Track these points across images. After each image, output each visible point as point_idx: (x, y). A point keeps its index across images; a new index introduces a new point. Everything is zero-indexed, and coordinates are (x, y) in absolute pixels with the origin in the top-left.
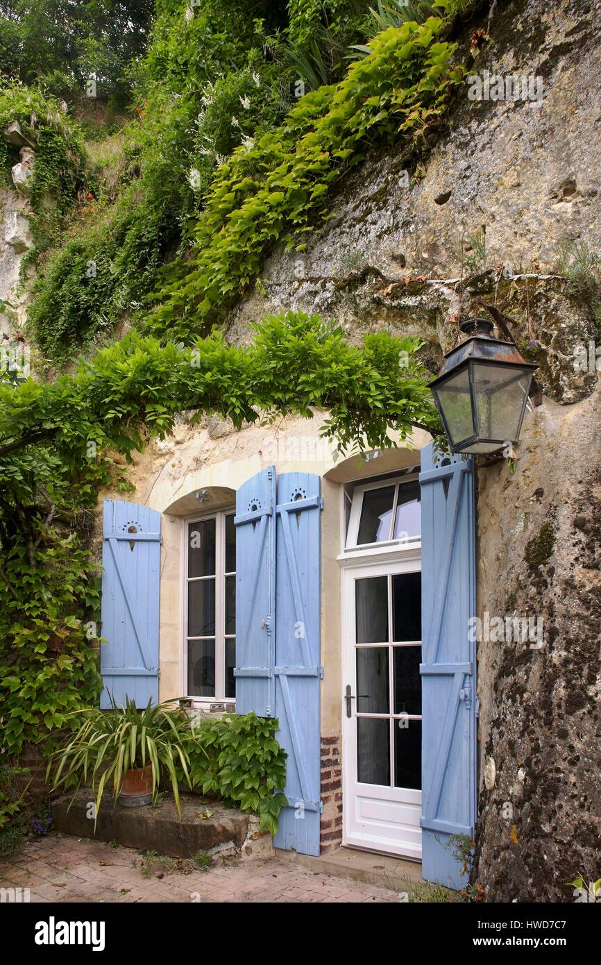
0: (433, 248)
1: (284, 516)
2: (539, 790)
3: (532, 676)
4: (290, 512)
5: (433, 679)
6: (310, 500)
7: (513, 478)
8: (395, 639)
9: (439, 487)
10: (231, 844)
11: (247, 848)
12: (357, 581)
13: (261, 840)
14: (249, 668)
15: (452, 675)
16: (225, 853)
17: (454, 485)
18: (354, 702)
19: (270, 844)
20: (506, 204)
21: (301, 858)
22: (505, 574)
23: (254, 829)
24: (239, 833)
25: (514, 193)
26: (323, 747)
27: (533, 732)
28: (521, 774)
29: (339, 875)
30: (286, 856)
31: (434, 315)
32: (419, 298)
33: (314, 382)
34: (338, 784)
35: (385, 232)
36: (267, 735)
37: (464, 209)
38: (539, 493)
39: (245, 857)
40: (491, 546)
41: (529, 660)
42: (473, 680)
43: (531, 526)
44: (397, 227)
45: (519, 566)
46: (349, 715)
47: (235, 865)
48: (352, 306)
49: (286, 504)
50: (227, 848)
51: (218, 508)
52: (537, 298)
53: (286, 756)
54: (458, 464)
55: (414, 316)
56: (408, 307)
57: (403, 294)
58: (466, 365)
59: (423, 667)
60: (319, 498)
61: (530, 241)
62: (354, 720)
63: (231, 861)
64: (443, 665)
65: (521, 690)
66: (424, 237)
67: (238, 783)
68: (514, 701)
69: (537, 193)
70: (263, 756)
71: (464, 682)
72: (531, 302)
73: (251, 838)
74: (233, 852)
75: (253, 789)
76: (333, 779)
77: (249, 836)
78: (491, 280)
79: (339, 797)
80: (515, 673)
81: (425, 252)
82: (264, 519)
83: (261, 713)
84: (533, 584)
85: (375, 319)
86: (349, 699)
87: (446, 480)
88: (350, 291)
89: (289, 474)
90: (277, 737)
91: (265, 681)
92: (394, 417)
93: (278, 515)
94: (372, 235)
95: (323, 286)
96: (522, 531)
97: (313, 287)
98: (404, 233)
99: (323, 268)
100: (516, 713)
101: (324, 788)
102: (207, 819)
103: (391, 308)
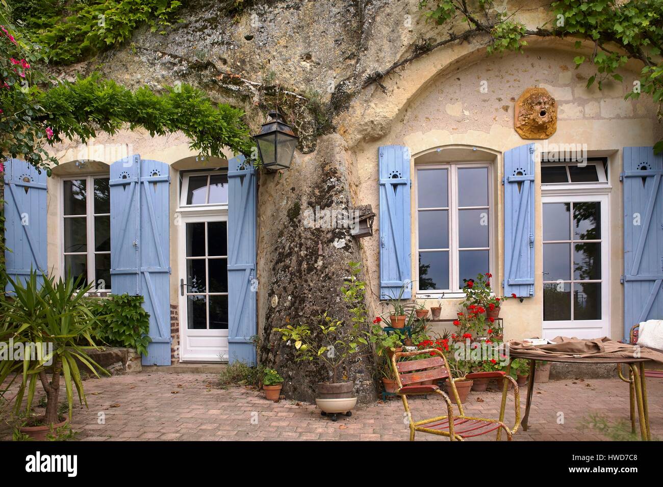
0: (243, 62)
1: (146, 184)
2: (297, 302)
3: (293, 262)
4: (150, 182)
5: (234, 272)
6: (164, 176)
7: (281, 181)
8: (209, 255)
9: (238, 180)
10: (121, 363)
11: (128, 365)
12: (187, 224)
13: (136, 362)
14: (122, 269)
15: (245, 270)
16: (118, 368)
17: (246, 180)
18: (185, 287)
19: (140, 364)
20: (280, 53)
21: (159, 368)
22: (277, 222)
23: (132, 355)
24: (125, 357)
25: (284, 50)
26: (172, 309)
27: (294, 282)
28: (290, 298)
29: (184, 372)
30: (149, 369)
31: (246, 98)
32: (238, 87)
33: (199, 123)
34: (177, 330)
35: (216, 43)
36: (138, 304)
37: (259, 48)
38: (293, 189)
39: (128, 370)
40: (268, 210)
41: (291, 255)
42: (254, 272)
43: (289, 203)
44: (223, 43)
45: (285, 219)
46: (183, 294)
47: (123, 374)
48: (198, 79)
49: (146, 178)
50: (118, 365)
51: (90, 173)
52: (296, 105)
53: (149, 316)
54: (249, 170)
55: (234, 95)
56: (232, 90)
57: (230, 82)
58: (274, 132)
59: (229, 266)
60: (169, 177)
61: (291, 75)
62: (185, 297)
63: (121, 372)
64: (239, 266)
65: (288, 267)
66: (238, 54)
67: (122, 331)
68: (285, 272)
69: (295, 54)
70: (136, 317)
71: (251, 273)
72: (293, 106)
73: (131, 360)
74: (122, 367)
75: (130, 335)
76: (175, 327)
77: (129, 359)
78: (275, 90)
79: (178, 337)
80: (284, 261)
81: (239, 62)
82: (132, 184)
83: (132, 294)
84: (291, 226)
85: (211, 89)
86: (182, 286)
87: (242, 177)
88: (198, 71)
89: (148, 160)
90: (143, 306)
91: (134, 276)
92: (231, 146)
93: (142, 183)
94: (208, 42)
95: (180, 62)
96: (285, 205)
97: (172, 60)
98: (227, 47)
99: (175, 49)
100: (286, 276)
101: (172, 331)
102: (104, 351)
103: (221, 87)
